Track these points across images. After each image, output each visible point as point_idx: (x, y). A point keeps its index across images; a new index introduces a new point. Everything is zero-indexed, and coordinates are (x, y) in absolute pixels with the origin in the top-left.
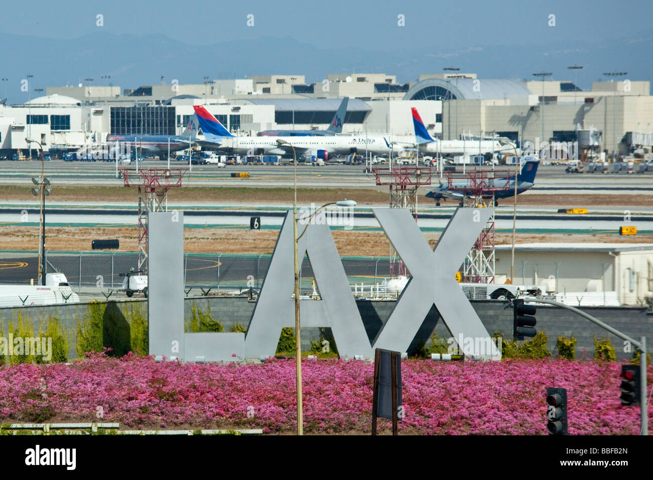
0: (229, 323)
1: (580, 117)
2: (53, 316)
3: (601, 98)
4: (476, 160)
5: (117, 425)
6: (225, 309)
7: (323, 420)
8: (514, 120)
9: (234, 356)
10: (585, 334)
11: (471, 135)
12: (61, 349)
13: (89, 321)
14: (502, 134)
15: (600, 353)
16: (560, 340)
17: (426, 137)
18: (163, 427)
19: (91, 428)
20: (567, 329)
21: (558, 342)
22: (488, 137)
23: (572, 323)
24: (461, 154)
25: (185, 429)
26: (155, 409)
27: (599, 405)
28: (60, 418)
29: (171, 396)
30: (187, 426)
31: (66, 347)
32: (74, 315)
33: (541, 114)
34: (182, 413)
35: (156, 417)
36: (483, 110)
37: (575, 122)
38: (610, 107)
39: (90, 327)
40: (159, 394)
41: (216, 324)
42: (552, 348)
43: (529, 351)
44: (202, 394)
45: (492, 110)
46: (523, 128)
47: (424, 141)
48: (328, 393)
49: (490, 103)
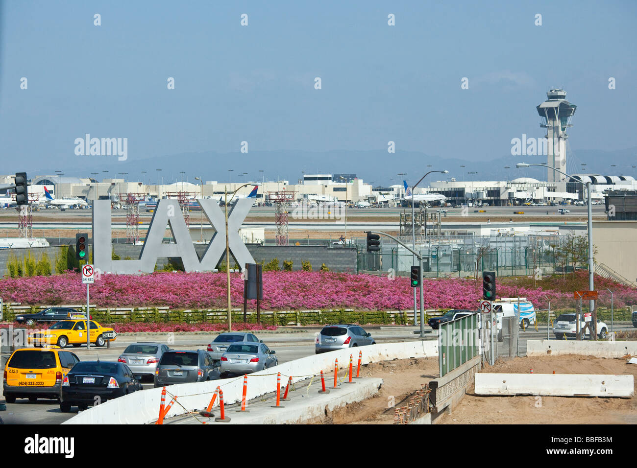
0: (124, 256)
1: (110, 190)
2: (45, 253)
3: (118, 183)
4: (70, 207)
5: (95, 306)
6: (122, 249)
7: (198, 301)
8: (84, 191)
9: (140, 271)
10: (297, 259)
11: (67, 198)
12: (48, 269)
13: (61, 255)
14: (79, 197)
15: (305, 268)
16: (285, 262)
17: (50, 197)
18: (118, 306)
19: (82, 308)
20: (289, 257)
21: (284, 263)
22: (74, 198)
23: (291, 254)
24: (64, 205)
25: (130, 307)
26: (114, 298)
27: (327, 291)
28: (65, 303)
29: (121, 290)
30: (130, 305)
31: (51, 268)
32: (54, 252)
33: (94, 189)
34: (127, 299)
35: (114, 301)
36: (71, 188)
37: (108, 192)
38: (121, 187)
39: (61, 258)
40: (113, 289)
41: (117, 257)
42: (281, 266)
43: (270, 268)
44: (135, 289)
45: (75, 187)
46: (87, 195)
47: (50, 199)
48: (196, 288)
49: (74, 185)
